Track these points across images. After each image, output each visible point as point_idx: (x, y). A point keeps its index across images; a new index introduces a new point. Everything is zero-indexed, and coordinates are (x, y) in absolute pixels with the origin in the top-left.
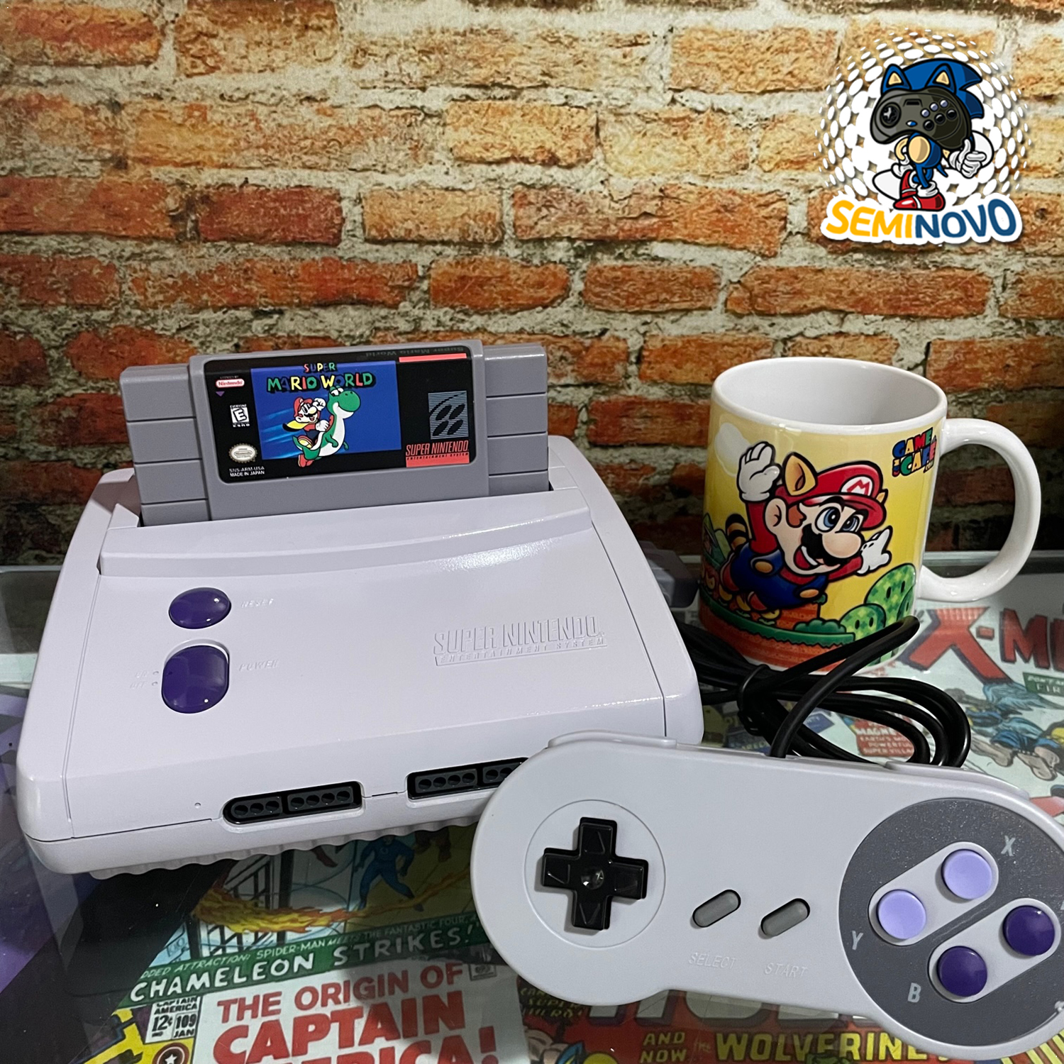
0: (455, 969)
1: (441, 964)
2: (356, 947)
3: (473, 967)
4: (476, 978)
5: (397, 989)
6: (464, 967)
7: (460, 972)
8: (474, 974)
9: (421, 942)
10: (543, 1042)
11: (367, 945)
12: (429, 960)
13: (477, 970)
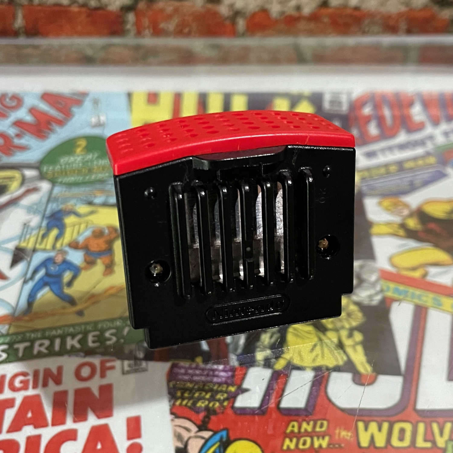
0: (108, 364)
1: (96, 361)
2: (16, 346)
3: (126, 363)
4: (128, 372)
5: (51, 383)
6: (117, 364)
7: (112, 368)
8: (126, 368)
9: (79, 342)
10: (188, 430)
11: (27, 344)
12: (85, 357)
13: (129, 366)
